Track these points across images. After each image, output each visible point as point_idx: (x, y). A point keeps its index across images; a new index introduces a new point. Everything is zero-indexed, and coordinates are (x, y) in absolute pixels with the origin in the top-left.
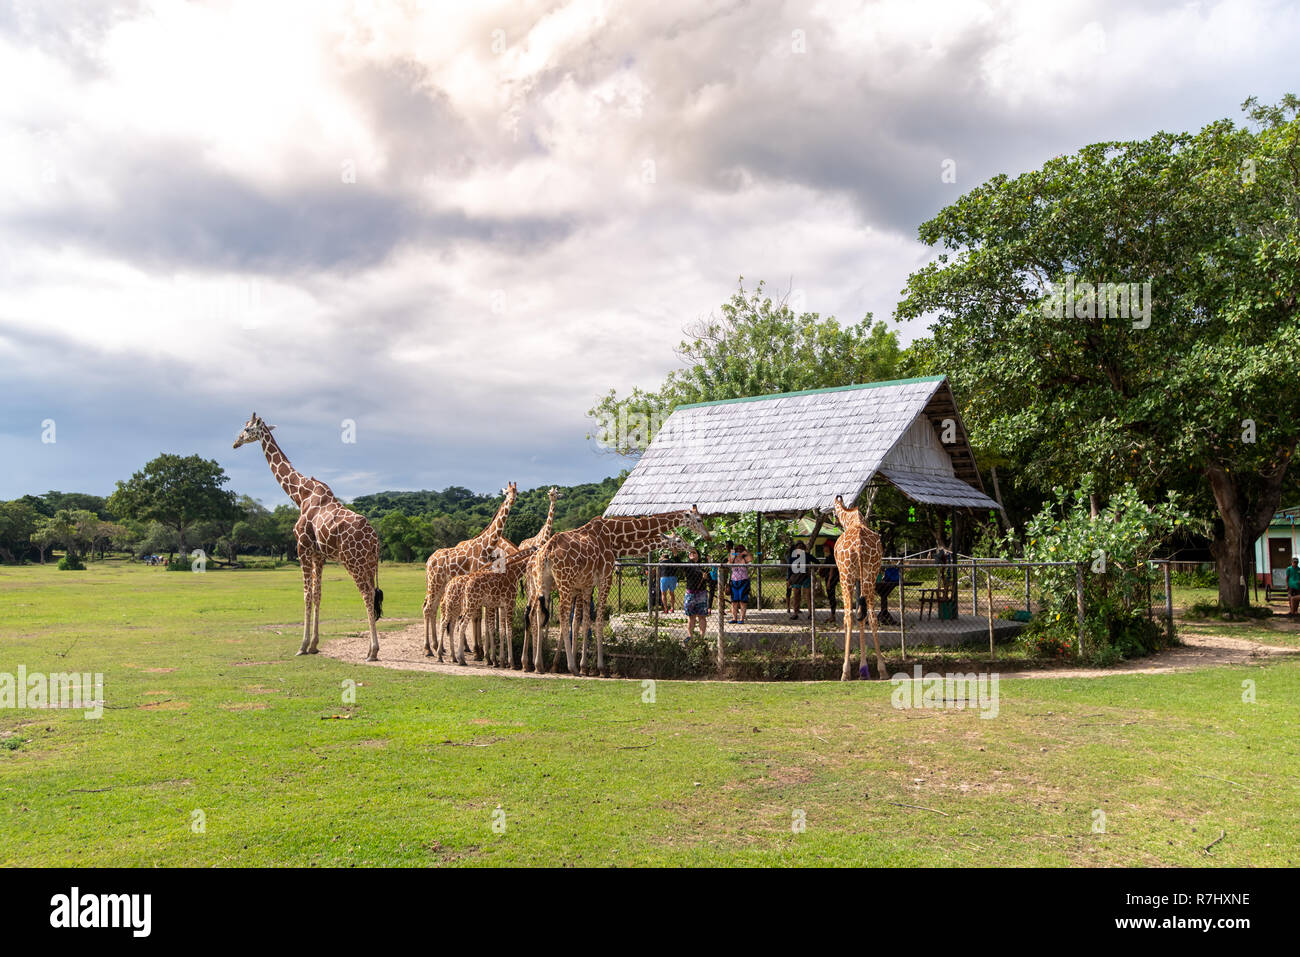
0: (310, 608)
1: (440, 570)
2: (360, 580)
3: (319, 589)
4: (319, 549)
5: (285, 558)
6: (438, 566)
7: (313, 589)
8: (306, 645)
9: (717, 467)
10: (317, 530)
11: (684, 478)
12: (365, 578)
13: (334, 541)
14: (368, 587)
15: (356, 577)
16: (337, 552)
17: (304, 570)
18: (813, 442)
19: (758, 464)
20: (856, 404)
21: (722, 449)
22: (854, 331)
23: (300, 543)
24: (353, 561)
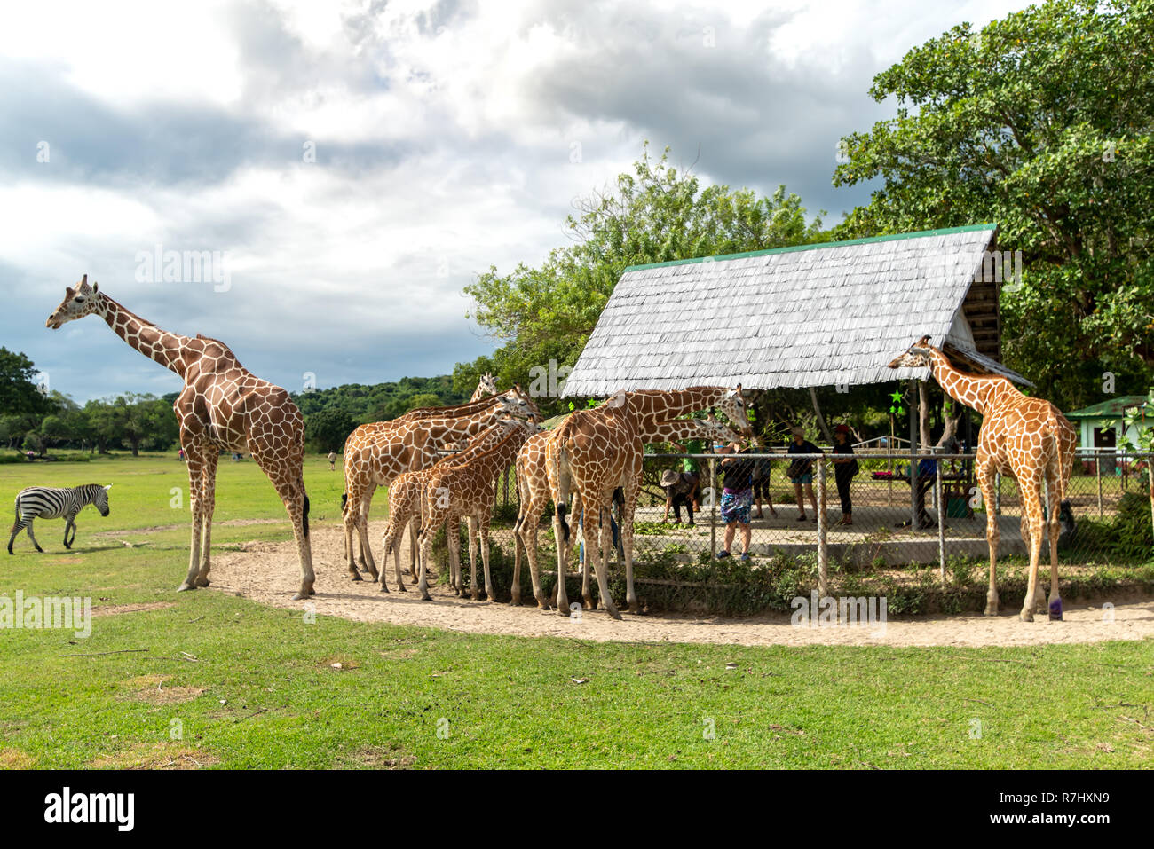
0: (199, 522)
1: (365, 467)
2: (281, 480)
3: (211, 494)
4: (214, 435)
5: (96, 452)
6: (362, 460)
7: (204, 493)
8: (193, 575)
9: (709, 335)
10: (213, 406)
11: (665, 348)
12: (288, 479)
13: (239, 423)
14: (293, 492)
15: (275, 476)
16: (243, 439)
17: (191, 466)
18: (837, 304)
19: (769, 331)
20: (881, 258)
21: (708, 314)
22: (764, 205)
23: (184, 426)
24: (270, 453)
